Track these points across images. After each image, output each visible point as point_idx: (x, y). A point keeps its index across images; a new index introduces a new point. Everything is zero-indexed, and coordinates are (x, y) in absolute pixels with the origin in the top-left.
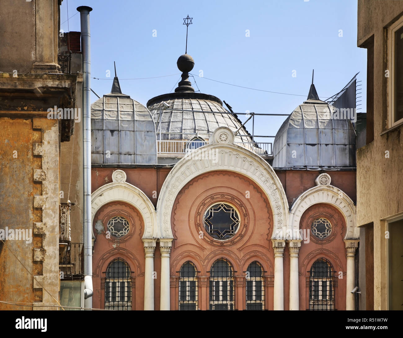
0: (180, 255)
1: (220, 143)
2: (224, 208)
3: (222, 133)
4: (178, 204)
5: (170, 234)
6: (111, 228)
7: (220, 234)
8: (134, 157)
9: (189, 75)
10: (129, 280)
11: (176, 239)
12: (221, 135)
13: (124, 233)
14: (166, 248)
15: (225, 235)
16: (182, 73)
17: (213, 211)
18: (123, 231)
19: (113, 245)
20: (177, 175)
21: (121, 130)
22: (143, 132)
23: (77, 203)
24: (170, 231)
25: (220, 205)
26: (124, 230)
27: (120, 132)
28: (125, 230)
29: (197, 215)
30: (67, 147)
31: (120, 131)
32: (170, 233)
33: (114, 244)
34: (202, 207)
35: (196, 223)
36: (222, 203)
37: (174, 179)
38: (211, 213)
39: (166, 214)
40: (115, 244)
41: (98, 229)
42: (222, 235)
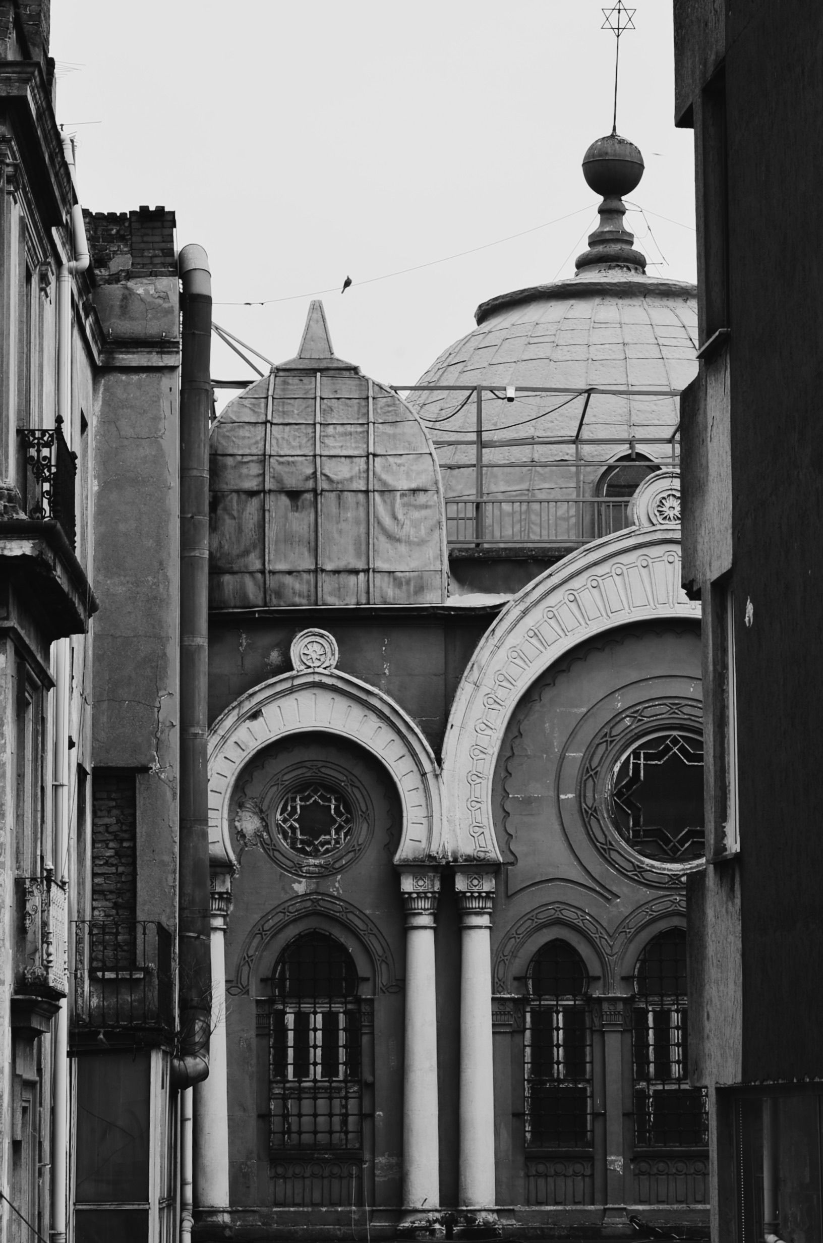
0: (529, 919)
1: (659, 527)
2: (682, 750)
3: (665, 495)
4: (517, 741)
5: (490, 848)
6: (291, 827)
7: (667, 841)
8: (368, 581)
9: (627, 206)
10: (349, 1006)
11: (512, 864)
12: (664, 498)
13: (333, 842)
14: (476, 895)
15: (687, 845)
16: (600, 199)
17: (642, 761)
18: (330, 834)
19: (296, 886)
20: (511, 640)
21: (322, 491)
22: (398, 494)
23: (158, 765)
24: (488, 836)
25: (668, 742)
26: (333, 832)
27: (319, 497)
28: (337, 833)
29: (585, 778)
30: (127, 578)
31: (319, 492)
32: (489, 843)
33: (300, 882)
34: (602, 748)
35: (584, 806)
36: (675, 733)
37: (502, 653)
38: (637, 767)
39: (474, 777)
40: (304, 880)
41: (244, 830)
42: (674, 845)
